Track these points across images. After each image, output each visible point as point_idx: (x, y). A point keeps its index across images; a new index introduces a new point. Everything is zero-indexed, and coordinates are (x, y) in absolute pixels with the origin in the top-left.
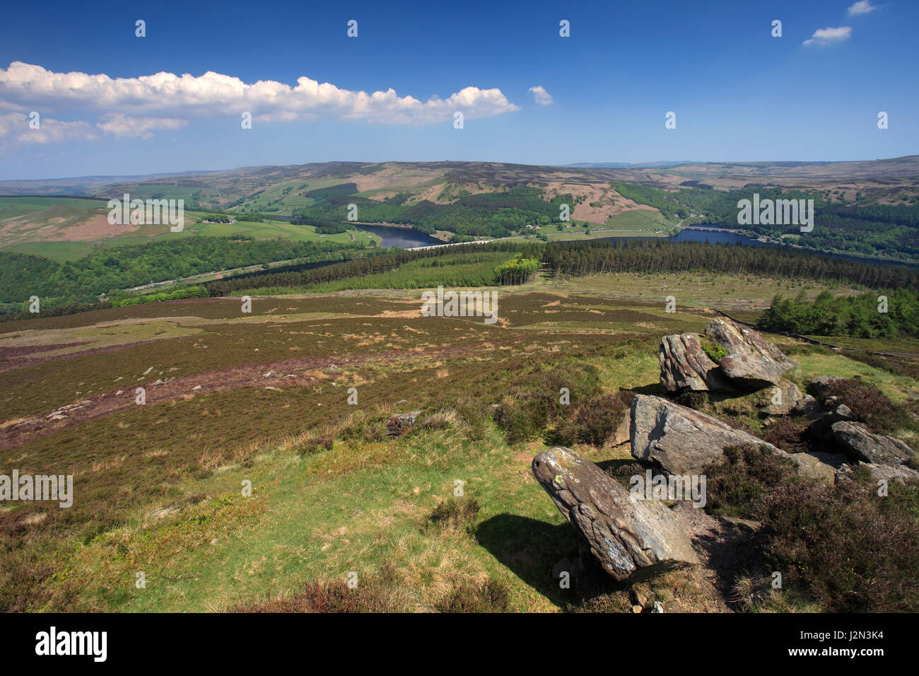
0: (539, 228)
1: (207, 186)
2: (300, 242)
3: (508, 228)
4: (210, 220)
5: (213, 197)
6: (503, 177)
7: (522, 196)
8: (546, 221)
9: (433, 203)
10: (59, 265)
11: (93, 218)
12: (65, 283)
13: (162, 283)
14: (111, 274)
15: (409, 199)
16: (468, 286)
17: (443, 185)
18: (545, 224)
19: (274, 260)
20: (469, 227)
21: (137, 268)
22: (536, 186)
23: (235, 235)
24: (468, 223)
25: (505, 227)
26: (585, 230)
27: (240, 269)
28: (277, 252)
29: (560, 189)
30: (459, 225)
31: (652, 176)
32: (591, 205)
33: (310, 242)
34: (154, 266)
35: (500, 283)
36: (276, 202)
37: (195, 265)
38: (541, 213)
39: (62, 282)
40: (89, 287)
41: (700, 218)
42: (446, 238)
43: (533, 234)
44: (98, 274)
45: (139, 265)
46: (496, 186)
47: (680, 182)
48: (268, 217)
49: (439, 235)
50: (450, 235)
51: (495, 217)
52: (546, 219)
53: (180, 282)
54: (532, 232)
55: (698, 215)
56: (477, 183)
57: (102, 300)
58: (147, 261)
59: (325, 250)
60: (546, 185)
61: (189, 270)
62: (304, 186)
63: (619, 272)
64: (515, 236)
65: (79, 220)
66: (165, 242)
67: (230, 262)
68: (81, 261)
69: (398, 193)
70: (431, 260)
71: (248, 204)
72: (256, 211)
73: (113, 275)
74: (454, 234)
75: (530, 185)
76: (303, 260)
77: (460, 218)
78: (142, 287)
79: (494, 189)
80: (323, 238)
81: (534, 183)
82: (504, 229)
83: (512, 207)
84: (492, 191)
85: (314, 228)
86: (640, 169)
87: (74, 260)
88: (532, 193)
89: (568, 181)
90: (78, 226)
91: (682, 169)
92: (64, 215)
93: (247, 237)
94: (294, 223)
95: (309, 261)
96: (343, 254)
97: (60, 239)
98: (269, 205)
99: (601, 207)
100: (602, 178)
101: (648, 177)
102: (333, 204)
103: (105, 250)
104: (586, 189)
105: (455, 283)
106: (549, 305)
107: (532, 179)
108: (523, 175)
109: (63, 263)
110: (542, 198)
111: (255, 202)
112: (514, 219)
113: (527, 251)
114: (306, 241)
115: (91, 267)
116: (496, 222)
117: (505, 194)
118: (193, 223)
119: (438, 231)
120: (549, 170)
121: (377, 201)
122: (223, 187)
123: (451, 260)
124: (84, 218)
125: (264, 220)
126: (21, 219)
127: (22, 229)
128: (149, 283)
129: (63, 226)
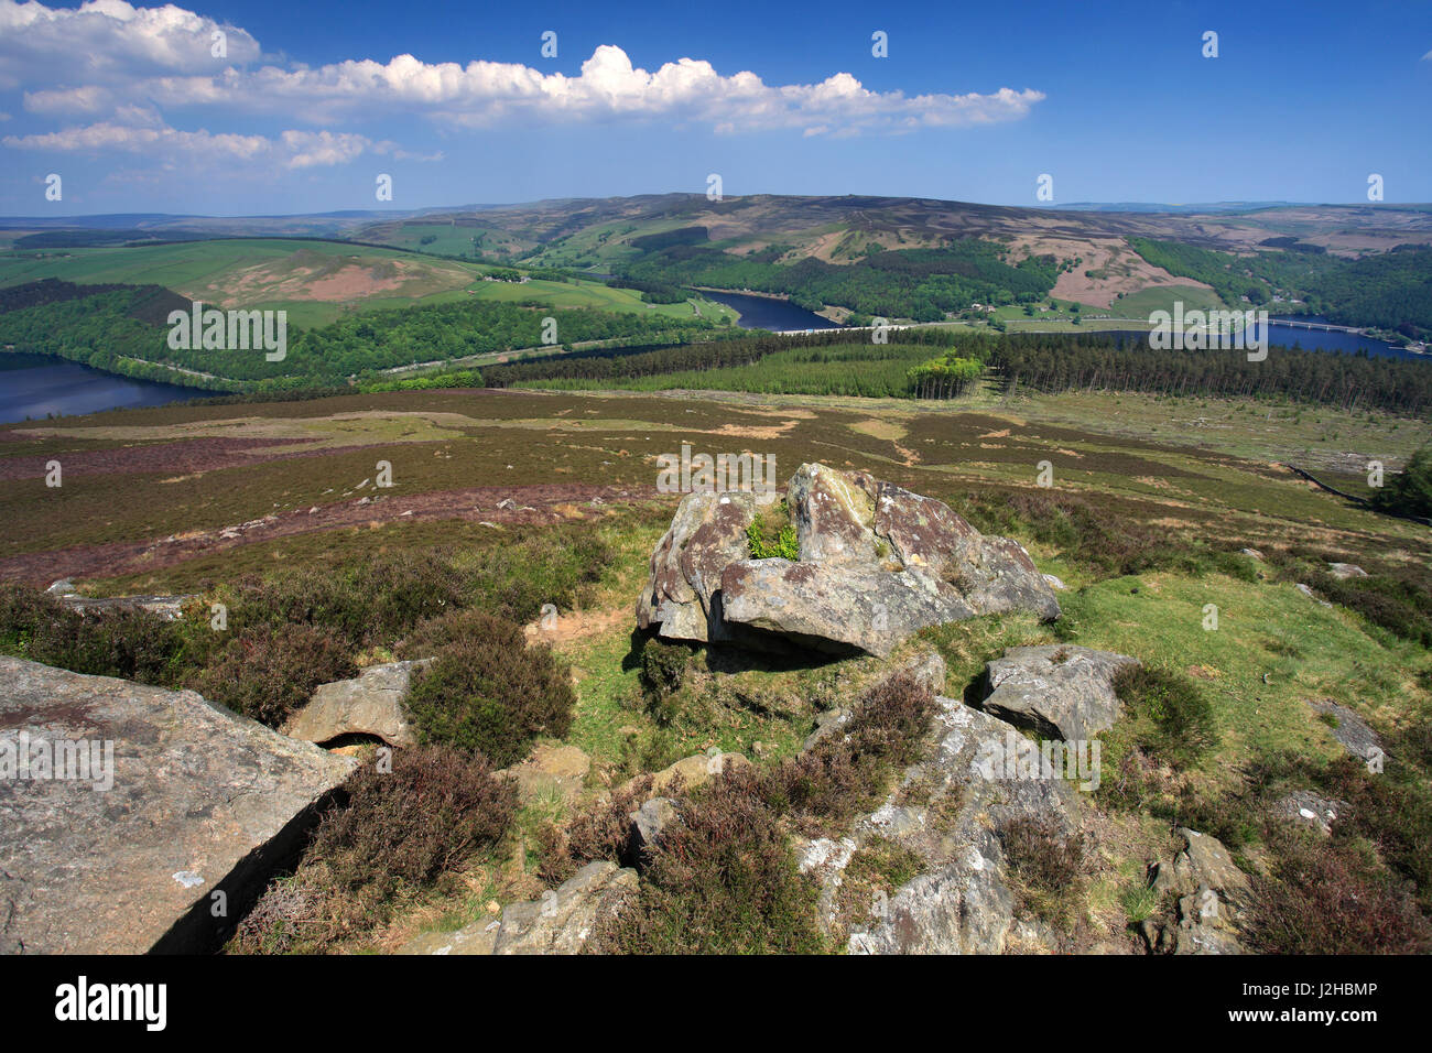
0: (993, 309)
1: (493, 226)
2: (617, 313)
3: (942, 308)
4: (494, 277)
5: (500, 243)
6: (941, 224)
7: (969, 256)
8: (1005, 299)
9: (824, 263)
10: (302, 333)
11: (345, 270)
12: (307, 358)
13: (427, 364)
14: (364, 349)
15: (786, 255)
16: (863, 396)
17: (841, 233)
18: (1003, 303)
19: (580, 339)
20: (881, 301)
21: (396, 342)
22: (995, 240)
23: (527, 300)
24: (876, 296)
25: (937, 304)
26: (1073, 316)
27: (532, 349)
28: (585, 327)
29: (1036, 245)
30: (862, 299)
31: (1206, 228)
32: (1088, 274)
33: (633, 315)
34: (418, 339)
35: (915, 395)
36: (589, 252)
37: (471, 341)
38: (998, 285)
39: (306, 356)
40: (337, 364)
41: (1292, 305)
42: (840, 318)
43: (982, 319)
44: (349, 347)
45: (399, 337)
46: (927, 238)
47: (1260, 240)
48: (574, 275)
49: (829, 313)
50: (846, 313)
51: (922, 287)
52: (1007, 295)
53: (449, 363)
54: (980, 316)
55: (1288, 299)
56: (896, 232)
57: (352, 383)
58: (409, 332)
59: (654, 328)
60: (1013, 239)
61: (463, 349)
62: (631, 230)
63: (1121, 389)
64: (952, 320)
65: (328, 272)
66: (433, 306)
67: (518, 339)
68: (329, 329)
69: (769, 244)
70: (812, 351)
71: (549, 256)
72: (559, 266)
73: (367, 350)
74: (852, 313)
75: (985, 238)
76: (622, 341)
77: (864, 287)
78: (402, 369)
79: (923, 242)
80: (652, 309)
81: (992, 235)
82: (934, 308)
83: (950, 274)
84: (919, 246)
85: (639, 294)
86: (1187, 215)
87: (320, 326)
88: (987, 251)
89: (1051, 233)
90: (326, 279)
91: (1268, 215)
92: (310, 266)
93: (544, 303)
94: (612, 285)
95: (629, 344)
96: (680, 335)
97: (305, 298)
98: (579, 257)
99: (1104, 279)
100: (1112, 230)
101: (1200, 229)
102: (670, 257)
103: (358, 315)
104: (1080, 248)
105: (842, 389)
106: (990, 435)
107: (990, 228)
108: (974, 221)
109: (307, 331)
110: (1003, 259)
111: (559, 252)
112: (951, 292)
113: (966, 345)
114: (627, 313)
115: (340, 337)
116: (922, 296)
117: (941, 252)
118: (472, 280)
119: (828, 307)
120: (1019, 213)
121: (736, 256)
122: (516, 228)
123: (841, 353)
124: (334, 270)
125: (569, 279)
126: (262, 269)
127: (262, 282)
128: (410, 363)
129: (310, 280)
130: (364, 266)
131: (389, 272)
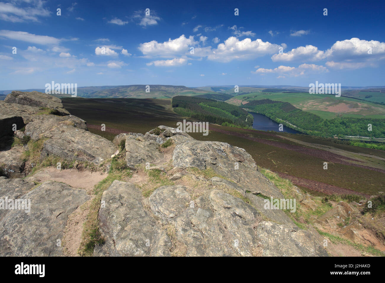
10: (323, 120)
11: (340, 104)
12: (323, 127)
13: (363, 137)
14: (341, 128)
21: (353, 128)
34: (361, 128)
39: (323, 126)
40: (332, 131)
44: (336, 127)
45: (355, 127)
53: (372, 139)
57: (335, 138)
58: (359, 126)
61: (379, 135)
65: (334, 104)
66: (371, 119)
68: (332, 120)
73: (342, 129)
78: (353, 137)
87: (329, 119)
90: (333, 106)
92: (329, 101)
97: (326, 110)
103: (342, 118)
109: (325, 120)
115: (334, 123)
124: (336, 104)
126: (314, 101)
127: (314, 105)
128: (356, 135)
129: (328, 106)
130: (346, 103)
131: (356, 106)
